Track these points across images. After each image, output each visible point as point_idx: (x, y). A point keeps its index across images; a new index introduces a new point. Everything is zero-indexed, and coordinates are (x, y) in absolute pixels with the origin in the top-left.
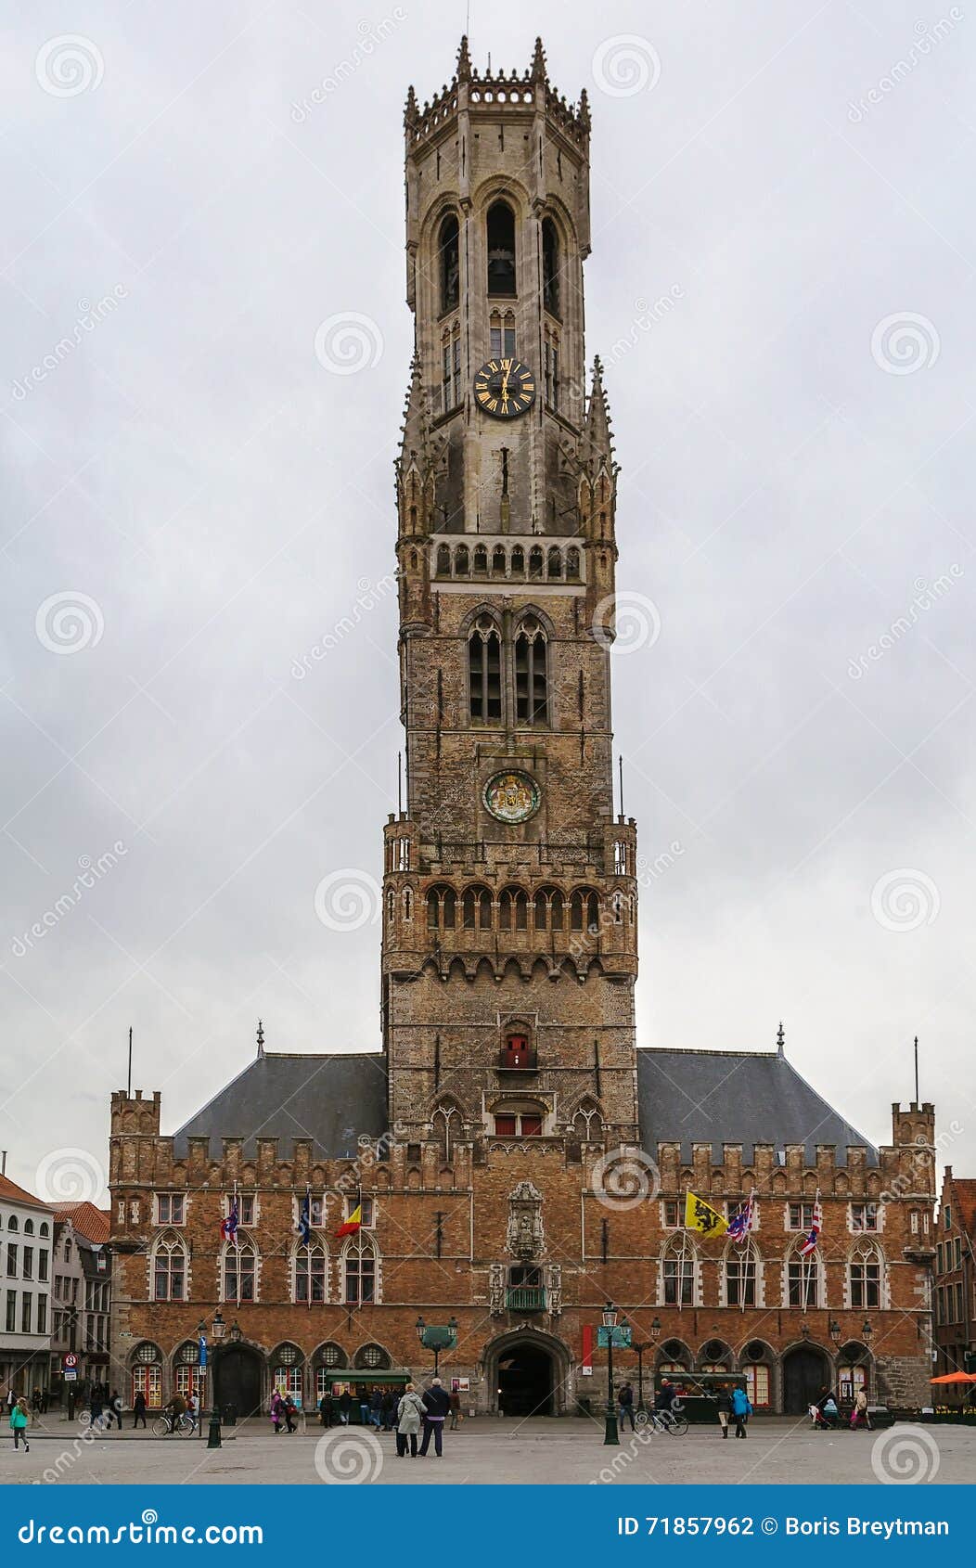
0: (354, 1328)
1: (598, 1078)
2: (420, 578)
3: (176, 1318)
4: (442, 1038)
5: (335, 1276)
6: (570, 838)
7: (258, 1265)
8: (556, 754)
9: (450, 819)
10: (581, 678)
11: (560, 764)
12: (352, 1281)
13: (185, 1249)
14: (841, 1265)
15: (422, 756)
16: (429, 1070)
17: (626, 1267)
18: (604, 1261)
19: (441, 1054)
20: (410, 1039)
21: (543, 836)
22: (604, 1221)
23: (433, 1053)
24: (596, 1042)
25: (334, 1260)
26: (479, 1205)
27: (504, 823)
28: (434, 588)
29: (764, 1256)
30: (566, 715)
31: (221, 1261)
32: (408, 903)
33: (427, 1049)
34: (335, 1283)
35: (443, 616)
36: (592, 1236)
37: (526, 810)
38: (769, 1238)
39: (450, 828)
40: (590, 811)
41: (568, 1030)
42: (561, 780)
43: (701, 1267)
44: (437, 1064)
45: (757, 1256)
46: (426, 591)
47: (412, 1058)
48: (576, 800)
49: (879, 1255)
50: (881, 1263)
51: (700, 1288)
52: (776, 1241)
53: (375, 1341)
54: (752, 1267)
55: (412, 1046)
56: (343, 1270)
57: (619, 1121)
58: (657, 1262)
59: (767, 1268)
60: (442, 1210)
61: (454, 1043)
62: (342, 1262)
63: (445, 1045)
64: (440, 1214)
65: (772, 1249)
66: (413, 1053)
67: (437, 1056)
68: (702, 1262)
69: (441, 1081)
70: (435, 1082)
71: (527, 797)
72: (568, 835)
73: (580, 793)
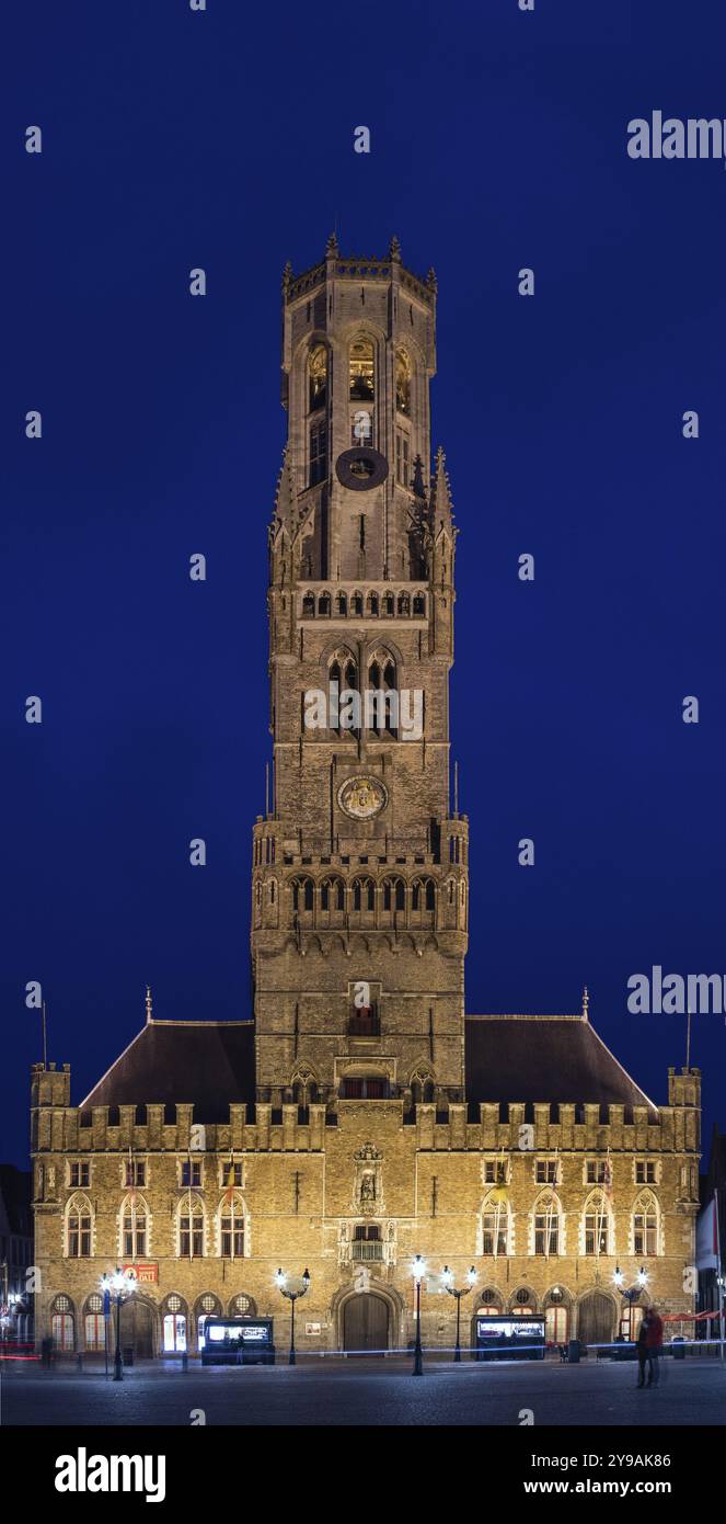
0: (227, 1280)
1: (432, 1044)
2: (288, 618)
3: (84, 1272)
4: (301, 1007)
5: (212, 1232)
6: (413, 831)
7: (149, 1223)
8: (402, 761)
9: (310, 818)
10: (424, 696)
11: (405, 770)
12: (226, 1238)
13: (91, 1210)
14: (627, 1218)
15: (286, 765)
16: (289, 1036)
17: (451, 1221)
18: (433, 1218)
19: (300, 1022)
20: (274, 1008)
21: (389, 831)
22: (434, 1178)
23: (293, 1022)
24: (430, 1010)
25: (211, 1218)
26: (330, 1166)
27: (357, 819)
28: (300, 625)
29: (566, 1209)
31: (120, 1219)
32: (273, 890)
33: (288, 1019)
34: (212, 1239)
35: (306, 648)
36: (423, 1193)
37: (374, 810)
38: (571, 1192)
39: (312, 825)
40: (429, 809)
41: (407, 999)
42: (405, 783)
43: (514, 1220)
44: (297, 1031)
45: (560, 1210)
46: (292, 629)
47: (276, 1026)
48: (418, 799)
49: (657, 1207)
50: (657, 1213)
51: (513, 1239)
52: (576, 1195)
53: (245, 1291)
54: (555, 1221)
55: (276, 1014)
56: (218, 1227)
57: (448, 1083)
58: (478, 1215)
59: (568, 1220)
60: (300, 1171)
61: (311, 1011)
62: (217, 1220)
63: (303, 1011)
64: (297, 1174)
65: (573, 1202)
66: (276, 1021)
67: (296, 1024)
68: (514, 1215)
69: (301, 1048)
70: (296, 1048)
71: (376, 798)
72: (410, 830)
73: (421, 794)
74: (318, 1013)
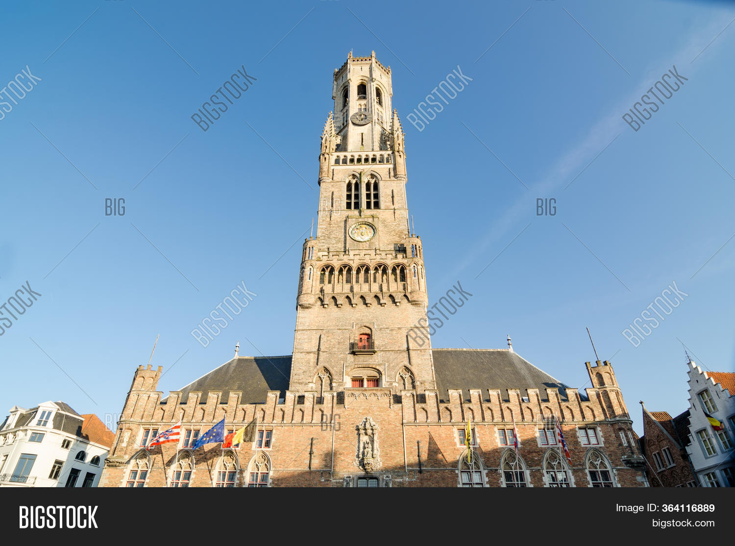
1: (409, 355)
2: (327, 165)
6: (391, 247)
8: (383, 217)
9: (334, 242)
10: (393, 192)
11: (385, 221)
14: (583, 470)
15: (323, 220)
16: (314, 353)
17: (435, 476)
18: (420, 472)
19: (322, 344)
20: (306, 337)
21: (378, 246)
22: (419, 443)
23: (317, 344)
24: (408, 336)
25: (242, 472)
26: (338, 433)
27: (359, 242)
28: (333, 167)
29: (529, 466)
30: (387, 204)
32: (310, 273)
33: (315, 342)
35: (335, 175)
36: (411, 453)
37: (369, 237)
38: (530, 452)
39: (335, 245)
40: (399, 237)
41: (392, 330)
42: (386, 226)
43: (487, 475)
44: (319, 350)
45: (523, 466)
46: (329, 169)
47: (306, 347)
48: (393, 233)
49: (606, 463)
50: (609, 468)
52: (534, 454)
54: (522, 473)
55: (307, 340)
57: (424, 379)
58: (457, 472)
59: (533, 475)
60: (314, 437)
61: (329, 338)
62: (246, 474)
63: (323, 337)
64: (312, 439)
65: (532, 460)
66: (307, 344)
67: (319, 346)
68: (486, 471)
69: (321, 359)
70: (318, 359)
71: (370, 232)
72: (389, 246)
73: (394, 231)
74: (334, 339)
